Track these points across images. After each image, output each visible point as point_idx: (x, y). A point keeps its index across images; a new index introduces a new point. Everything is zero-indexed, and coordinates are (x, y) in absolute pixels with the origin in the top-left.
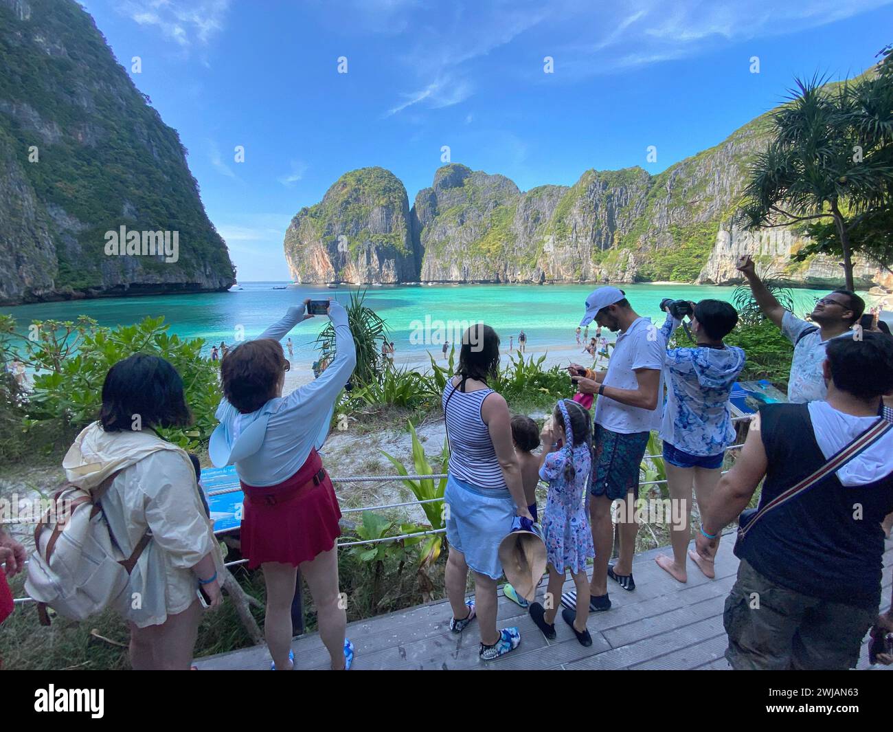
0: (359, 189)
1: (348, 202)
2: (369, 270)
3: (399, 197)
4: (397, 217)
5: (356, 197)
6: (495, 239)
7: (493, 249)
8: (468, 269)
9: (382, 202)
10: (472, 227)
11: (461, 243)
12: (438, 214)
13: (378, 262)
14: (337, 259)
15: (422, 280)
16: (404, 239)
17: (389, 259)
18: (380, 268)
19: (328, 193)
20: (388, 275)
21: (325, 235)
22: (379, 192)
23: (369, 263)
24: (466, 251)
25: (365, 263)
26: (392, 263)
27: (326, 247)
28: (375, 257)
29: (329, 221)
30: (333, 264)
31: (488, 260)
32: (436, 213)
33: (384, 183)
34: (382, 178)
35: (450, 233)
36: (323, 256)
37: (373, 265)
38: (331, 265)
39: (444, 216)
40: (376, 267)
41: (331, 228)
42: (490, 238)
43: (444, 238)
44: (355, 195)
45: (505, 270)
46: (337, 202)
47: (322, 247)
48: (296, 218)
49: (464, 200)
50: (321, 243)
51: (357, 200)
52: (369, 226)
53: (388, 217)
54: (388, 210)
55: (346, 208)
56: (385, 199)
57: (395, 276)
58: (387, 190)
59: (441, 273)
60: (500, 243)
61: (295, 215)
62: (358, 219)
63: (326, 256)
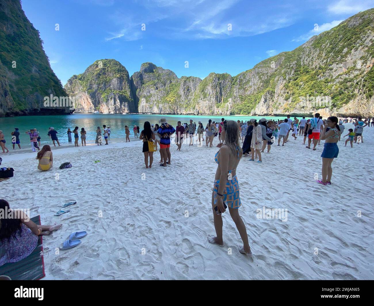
0: (106, 69)
1: (99, 74)
2: (115, 107)
3: (125, 74)
4: (125, 83)
5: (103, 72)
6: (172, 97)
7: (172, 100)
8: (161, 109)
9: (117, 76)
10: (162, 91)
11: (158, 97)
12: (144, 84)
13: (119, 103)
14: (95, 101)
15: (139, 112)
16: (129, 93)
17: (125, 102)
18: (121, 106)
19: (88, 69)
20: (124, 109)
21: (88, 89)
22: (116, 71)
23: (115, 103)
24: (160, 100)
25: (113, 103)
26: (126, 104)
27: (89, 95)
28: (118, 101)
29: (90, 82)
30: (93, 103)
31: (170, 105)
32: (143, 83)
33: (118, 67)
34: (116, 64)
35: (152, 92)
36: (87, 99)
37: (117, 104)
38: (92, 104)
39: (147, 84)
40: (119, 106)
41: (91, 86)
42: (170, 95)
43: (149, 94)
44: (103, 71)
45: (177, 109)
46: (94, 74)
47: (87, 95)
48: (70, 80)
49: (155, 79)
50: (86, 93)
51: (104, 74)
52: (111, 86)
53: (121, 83)
54: (121, 80)
55: (99, 77)
56: (119, 75)
57: (128, 110)
58: (119, 71)
59: (149, 109)
60: (174, 98)
61: (70, 78)
62: (106, 82)
63: (89, 99)
